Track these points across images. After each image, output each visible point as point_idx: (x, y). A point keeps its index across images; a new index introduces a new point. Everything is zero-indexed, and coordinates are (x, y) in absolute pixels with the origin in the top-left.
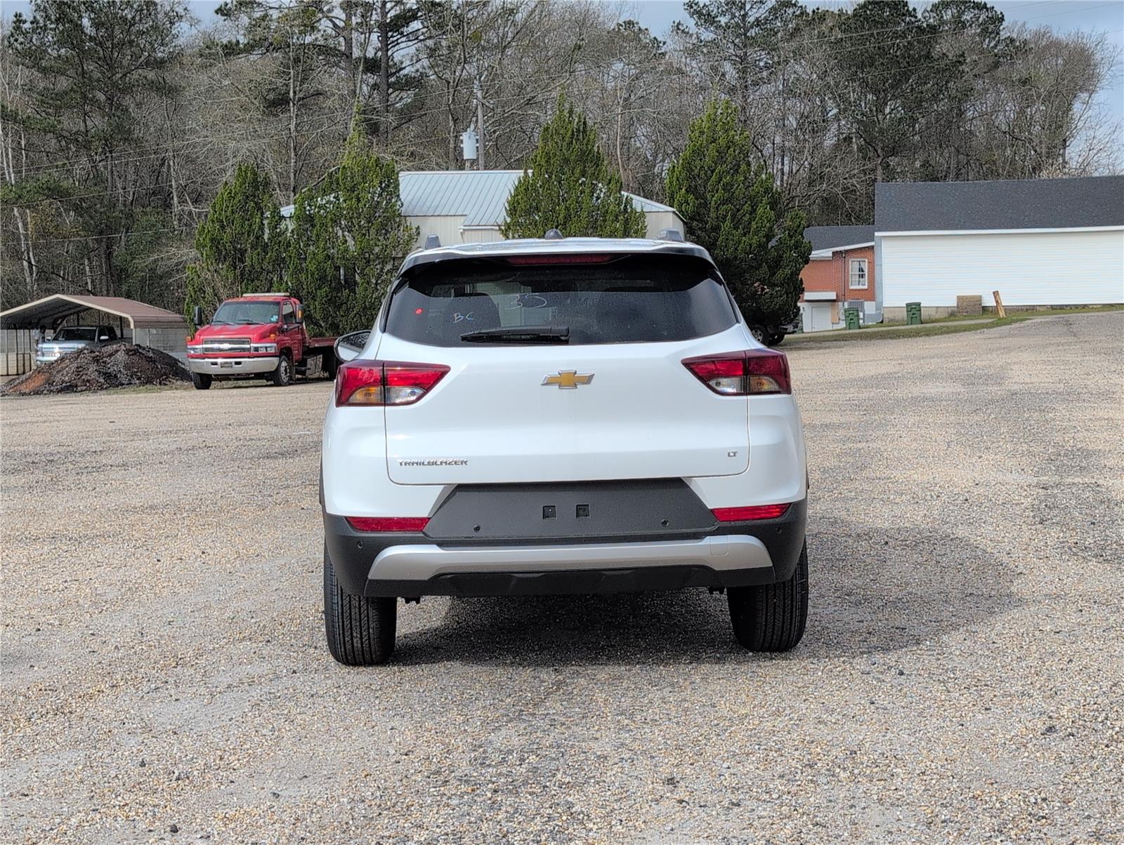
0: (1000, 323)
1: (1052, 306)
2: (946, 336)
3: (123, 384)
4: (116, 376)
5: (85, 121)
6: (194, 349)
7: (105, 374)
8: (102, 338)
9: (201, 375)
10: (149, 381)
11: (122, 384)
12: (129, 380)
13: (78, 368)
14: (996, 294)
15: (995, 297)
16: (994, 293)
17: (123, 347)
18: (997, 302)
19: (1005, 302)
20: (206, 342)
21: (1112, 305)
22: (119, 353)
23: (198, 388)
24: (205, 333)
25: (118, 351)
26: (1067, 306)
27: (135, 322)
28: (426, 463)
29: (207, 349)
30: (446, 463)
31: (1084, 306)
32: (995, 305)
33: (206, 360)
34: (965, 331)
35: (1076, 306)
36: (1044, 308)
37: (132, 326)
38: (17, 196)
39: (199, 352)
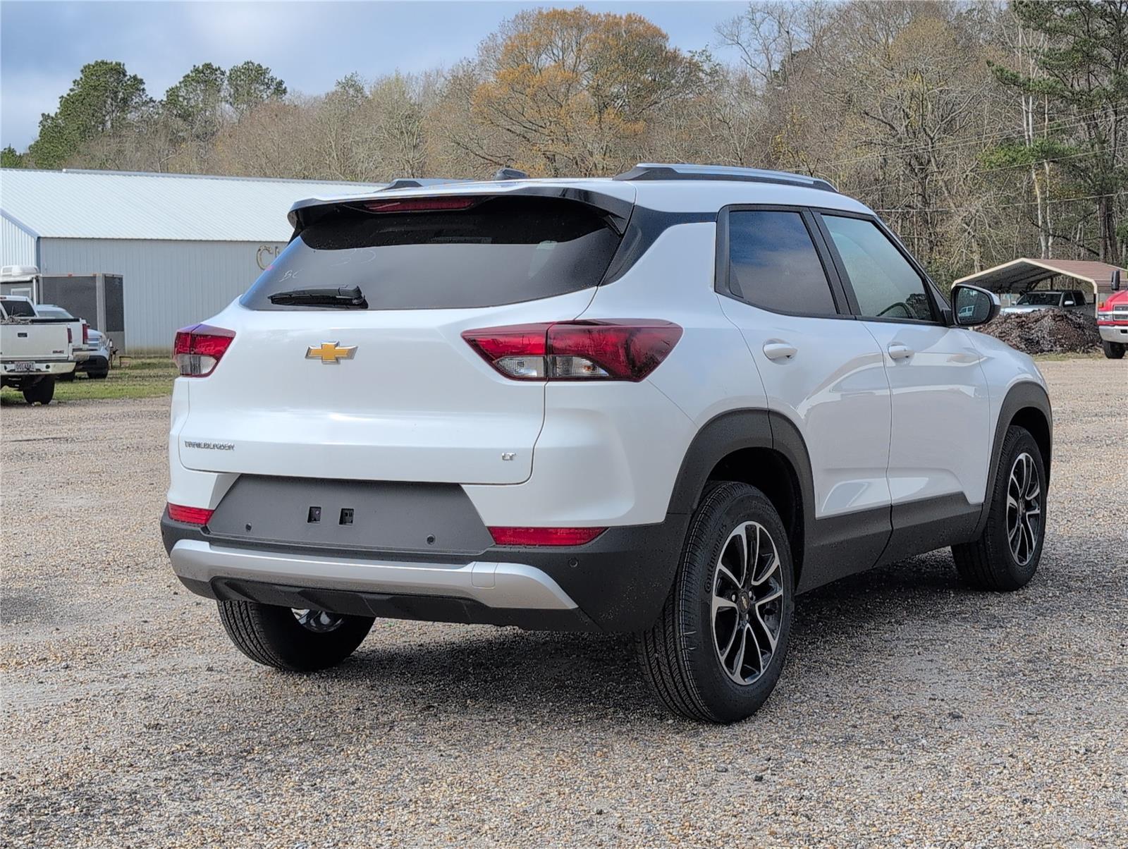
3: (1044, 351)
4: (1038, 342)
5: (1088, 80)
6: (1104, 315)
7: (1026, 340)
8: (1067, 303)
9: (1113, 344)
10: (1072, 349)
11: (1042, 351)
12: (1052, 347)
13: (1001, 333)
17: (1051, 313)
20: (1117, 309)
22: (1046, 319)
23: (1109, 357)
24: (1117, 299)
25: (1044, 316)
27: (1098, 287)
29: (1117, 316)
33: (1116, 327)
37: (1096, 292)
38: (1011, 159)
39: (1109, 319)
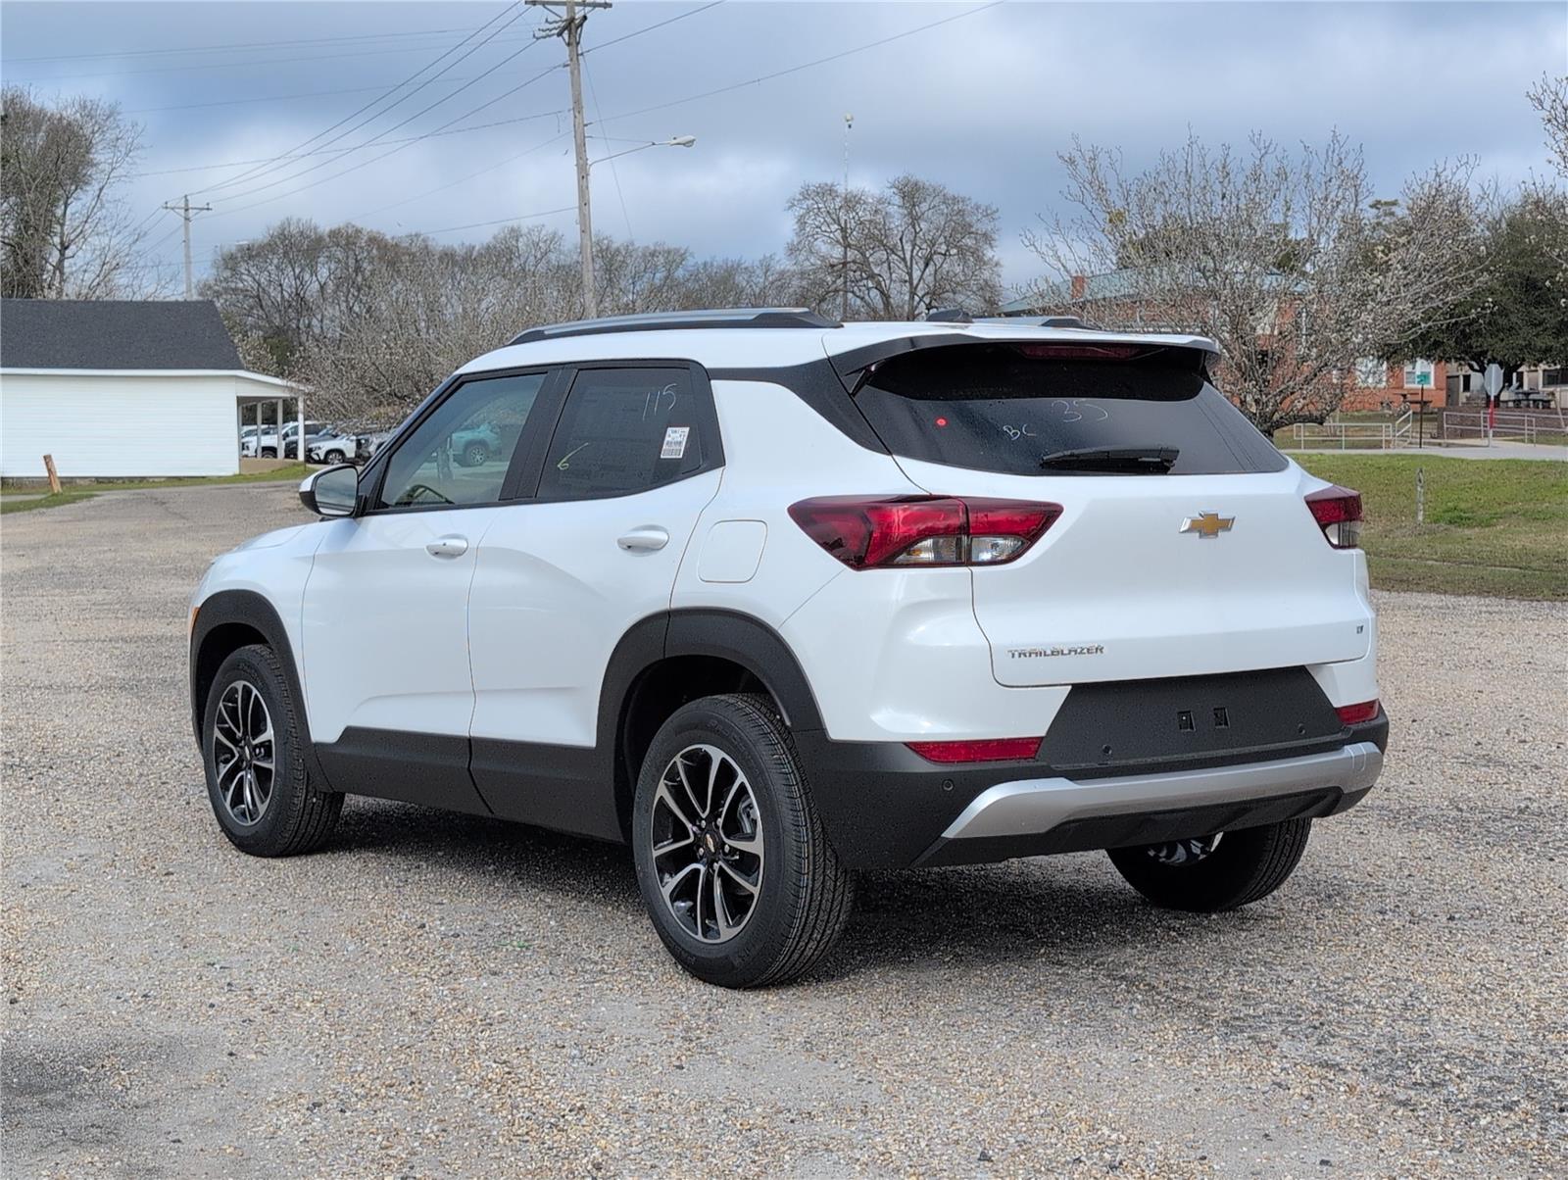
0: (55, 501)
1: (97, 478)
2: (11, 515)
14: (47, 459)
15: (47, 464)
16: (45, 457)
18: (49, 470)
19: (60, 473)
21: (179, 479)
26: (118, 478)
28: (1049, 652)
30: (1076, 651)
31: (142, 479)
32: (47, 475)
34: (19, 510)
35: (131, 479)
36: (87, 482)
